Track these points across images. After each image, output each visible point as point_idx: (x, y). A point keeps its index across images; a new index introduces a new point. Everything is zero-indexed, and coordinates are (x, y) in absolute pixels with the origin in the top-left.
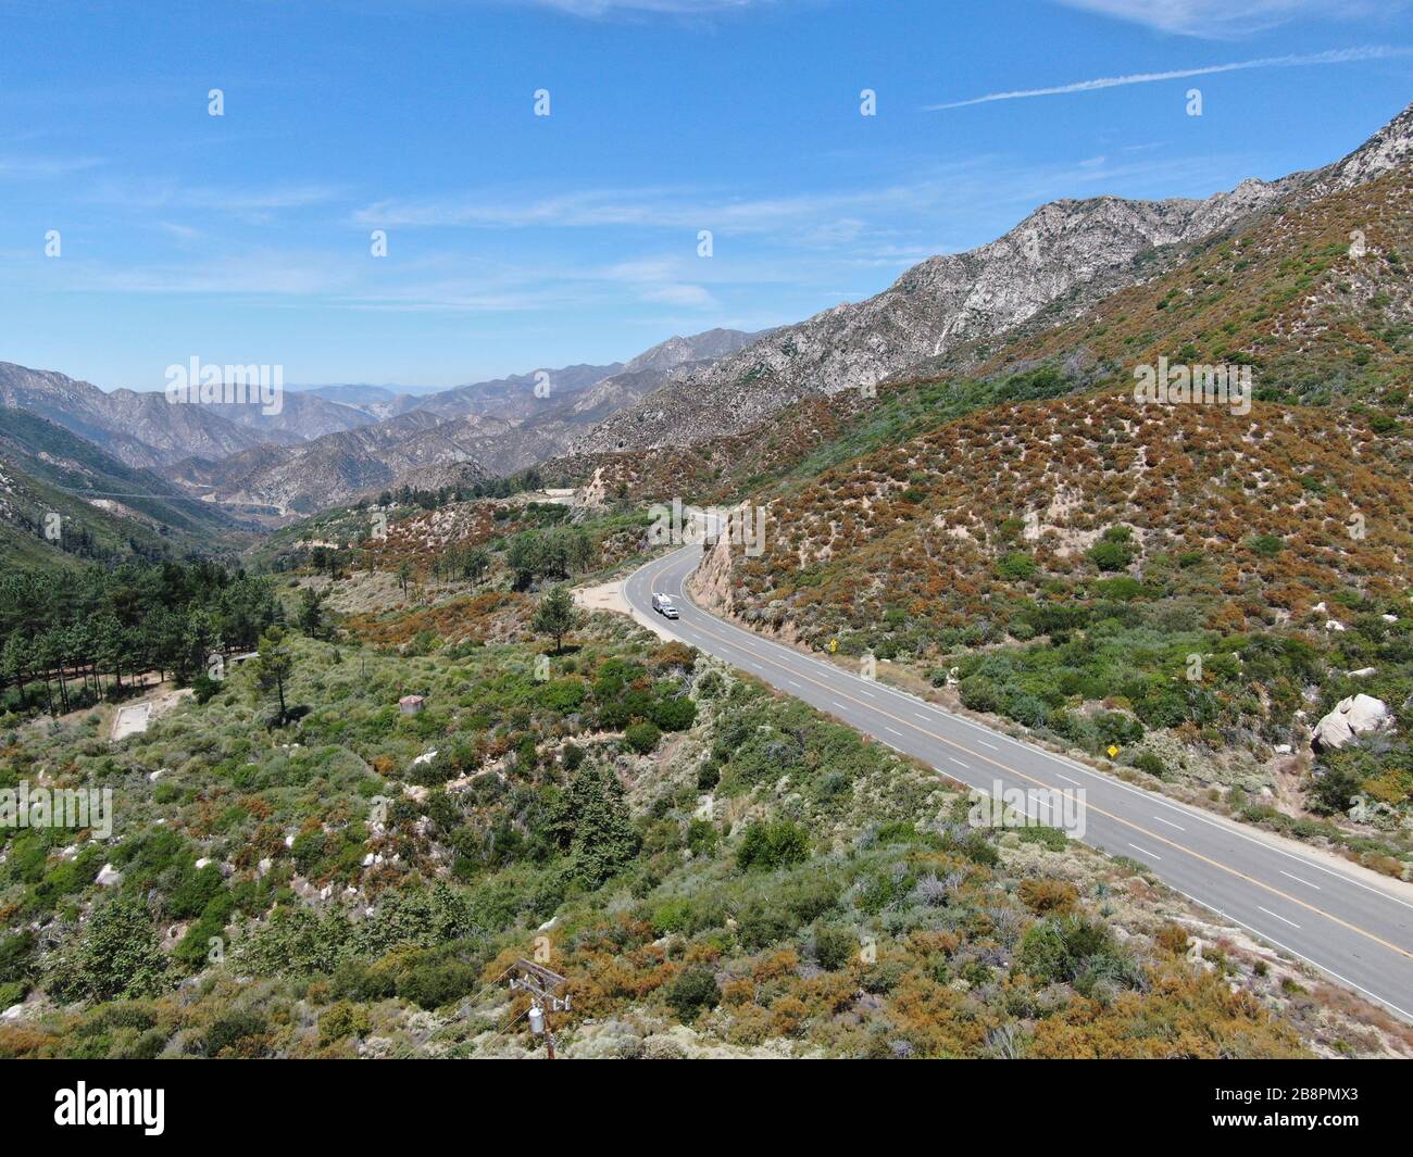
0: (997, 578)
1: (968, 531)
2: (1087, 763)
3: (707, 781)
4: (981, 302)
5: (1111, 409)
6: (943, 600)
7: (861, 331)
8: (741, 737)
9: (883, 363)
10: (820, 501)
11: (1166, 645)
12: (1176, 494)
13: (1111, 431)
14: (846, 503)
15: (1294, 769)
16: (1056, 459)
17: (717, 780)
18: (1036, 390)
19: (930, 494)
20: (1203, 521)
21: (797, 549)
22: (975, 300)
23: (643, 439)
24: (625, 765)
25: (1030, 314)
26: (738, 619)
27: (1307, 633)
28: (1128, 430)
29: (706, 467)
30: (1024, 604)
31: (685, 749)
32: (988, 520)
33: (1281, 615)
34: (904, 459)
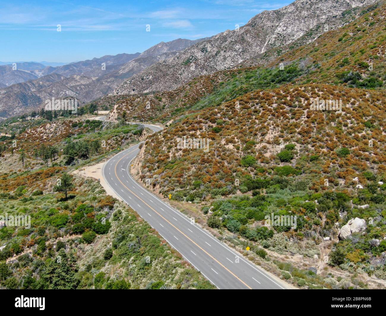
0: (240, 166)
1: (234, 146)
3: (108, 256)
4: (282, 30)
5: (298, 94)
6: (217, 176)
7: (232, 43)
8: (123, 238)
10: (181, 131)
11: (291, 197)
12: (315, 130)
13: (297, 103)
14: (191, 133)
16: (273, 115)
17: (111, 256)
19: (223, 129)
20: (323, 142)
21: (169, 152)
22: (279, 29)
23: (143, 88)
24: (81, 249)
25: (301, 35)
27: (349, 189)
28: (302, 103)
30: (247, 177)
31: (104, 242)
32: (242, 141)
33: (342, 182)
34: (216, 113)
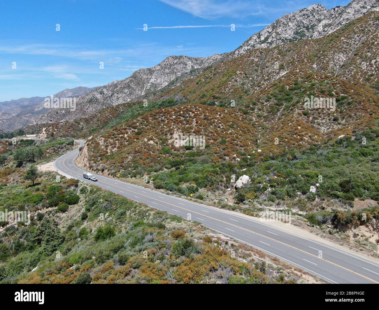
0: (161, 154)
1: (153, 142)
2: (186, 199)
3: (84, 217)
4: (154, 81)
5: (187, 110)
6: (148, 160)
7: (122, 88)
8: (94, 203)
9: (129, 97)
10: (113, 135)
11: (202, 167)
12: (203, 130)
13: (187, 115)
14: (120, 136)
15: (231, 194)
16: (174, 122)
17: (87, 217)
18: (169, 104)
19: (143, 132)
20: (209, 136)
21: (107, 149)
22: (152, 80)
23: (58, 119)
24: (58, 217)
25: (166, 84)
26: (91, 170)
27: (233, 162)
28: (191, 115)
29: (79, 127)
30: (168, 160)
31: (77, 209)
32: (158, 138)
33: (227, 158)
34: (136, 123)
